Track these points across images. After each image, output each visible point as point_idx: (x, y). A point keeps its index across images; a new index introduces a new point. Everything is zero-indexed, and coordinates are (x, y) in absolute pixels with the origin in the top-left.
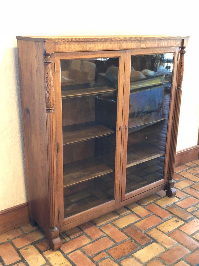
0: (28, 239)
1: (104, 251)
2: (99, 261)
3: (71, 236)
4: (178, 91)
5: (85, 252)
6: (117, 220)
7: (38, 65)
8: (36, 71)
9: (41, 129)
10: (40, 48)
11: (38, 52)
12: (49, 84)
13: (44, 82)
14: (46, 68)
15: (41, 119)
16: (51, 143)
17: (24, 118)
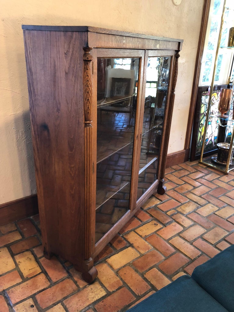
4: (172, 95)
7: (70, 64)
8: (64, 73)
9: (71, 149)
10: (75, 41)
11: (71, 46)
12: (90, 90)
13: (82, 87)
14: (86, 69)
15: (73, 136)
16: (89, 165)
17: (37, 136)
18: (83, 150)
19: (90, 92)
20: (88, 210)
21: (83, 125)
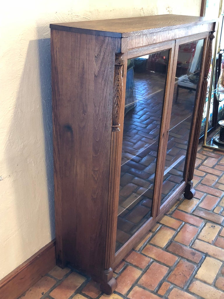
0: (68, 288)
1: (164, 280)
2: (166, 294)
3: (116, 270)
4: (204, 82)
5: (144, 287)
6: (153, 238)
7: (100, 68)
8: (94, 76)
9: (96, 151)
10: (107, 46)
11: (102, 51)
12: (120, 95)
13: (112, 92)
14: (117, 73)
15: (99, 139)
16: (115, 169)
17: (59, 137)
18: (109, 154)
19: (120, 96)
20: (111, 216)
21: (111, 129)
